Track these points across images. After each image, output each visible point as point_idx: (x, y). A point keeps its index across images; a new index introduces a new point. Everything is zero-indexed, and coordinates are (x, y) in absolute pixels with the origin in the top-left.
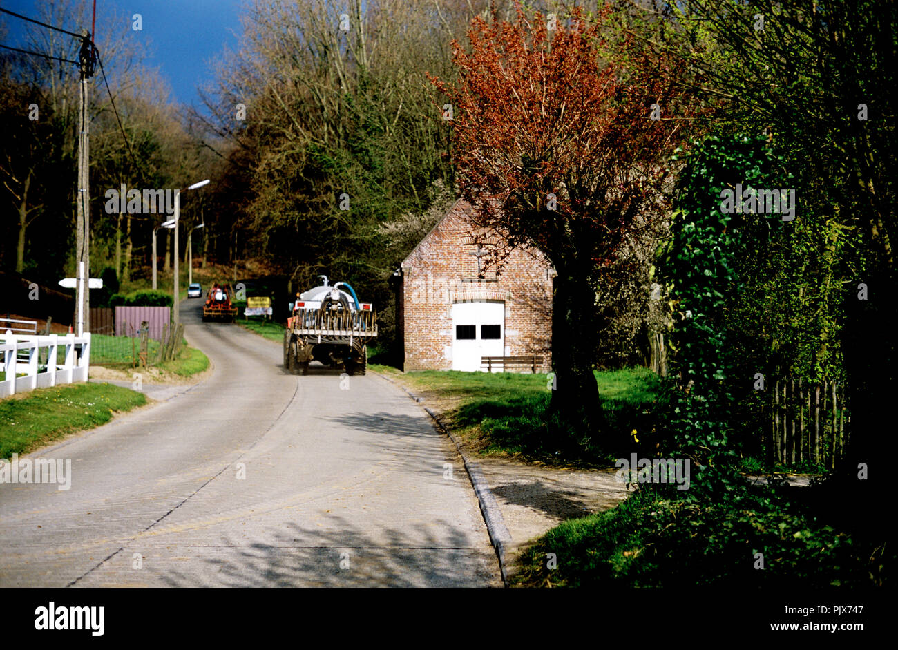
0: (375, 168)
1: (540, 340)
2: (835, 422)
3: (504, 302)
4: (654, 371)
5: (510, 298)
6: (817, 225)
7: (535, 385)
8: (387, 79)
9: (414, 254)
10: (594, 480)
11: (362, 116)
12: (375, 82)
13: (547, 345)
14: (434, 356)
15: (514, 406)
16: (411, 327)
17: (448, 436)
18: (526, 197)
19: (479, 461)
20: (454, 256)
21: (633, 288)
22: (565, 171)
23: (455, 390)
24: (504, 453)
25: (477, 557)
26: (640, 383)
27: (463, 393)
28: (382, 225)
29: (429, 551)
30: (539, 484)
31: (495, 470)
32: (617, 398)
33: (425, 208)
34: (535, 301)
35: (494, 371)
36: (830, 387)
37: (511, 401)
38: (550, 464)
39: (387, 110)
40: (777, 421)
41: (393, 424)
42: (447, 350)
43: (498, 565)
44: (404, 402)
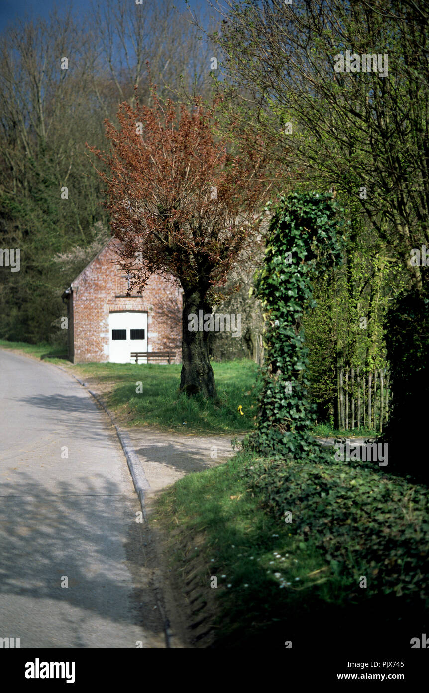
0: (52, 213)
1: (174, 339)
2: (382, 399)
3: (146, 312)
4: (256, 362)
5: (151, 309)
6: (370, 258)
7: (169, 373)
8: (60, 146)
9: (81, 277)
10: (211, 443)
11: (42, 174)
12: (51, 149)
13: (179, 343)
14: (96, 352)
15: (154, 388)
16: (78, 330)
17: (105, 412)
18: (161, 236)
19: (127, 429)
20: (110, 278)
21: (241, 302)
22: (189, 217)
23: (112, 377)
24: (145, 424)
25: (125, 501)
26: (246, 371)
27: (117, 379)
28: (56, 255)
29: (90, 497)
30: (171, 446)
31: (139, 436)
32: (229, 382)
33: (89, 243)
34: (170, 312)
35: (140, 363)
36: (379, 375)
37: (152, 385)
38: (178, 432)
39: (60, 170)
40: (342, 398)
41: (64, 402)
42: (105, 347)
43: (140, 506)
44: (73, 386)
